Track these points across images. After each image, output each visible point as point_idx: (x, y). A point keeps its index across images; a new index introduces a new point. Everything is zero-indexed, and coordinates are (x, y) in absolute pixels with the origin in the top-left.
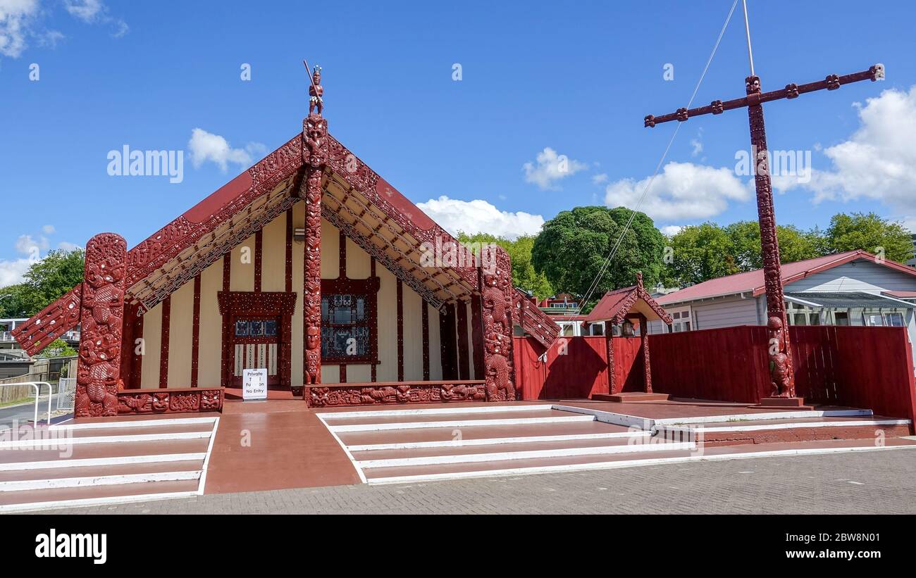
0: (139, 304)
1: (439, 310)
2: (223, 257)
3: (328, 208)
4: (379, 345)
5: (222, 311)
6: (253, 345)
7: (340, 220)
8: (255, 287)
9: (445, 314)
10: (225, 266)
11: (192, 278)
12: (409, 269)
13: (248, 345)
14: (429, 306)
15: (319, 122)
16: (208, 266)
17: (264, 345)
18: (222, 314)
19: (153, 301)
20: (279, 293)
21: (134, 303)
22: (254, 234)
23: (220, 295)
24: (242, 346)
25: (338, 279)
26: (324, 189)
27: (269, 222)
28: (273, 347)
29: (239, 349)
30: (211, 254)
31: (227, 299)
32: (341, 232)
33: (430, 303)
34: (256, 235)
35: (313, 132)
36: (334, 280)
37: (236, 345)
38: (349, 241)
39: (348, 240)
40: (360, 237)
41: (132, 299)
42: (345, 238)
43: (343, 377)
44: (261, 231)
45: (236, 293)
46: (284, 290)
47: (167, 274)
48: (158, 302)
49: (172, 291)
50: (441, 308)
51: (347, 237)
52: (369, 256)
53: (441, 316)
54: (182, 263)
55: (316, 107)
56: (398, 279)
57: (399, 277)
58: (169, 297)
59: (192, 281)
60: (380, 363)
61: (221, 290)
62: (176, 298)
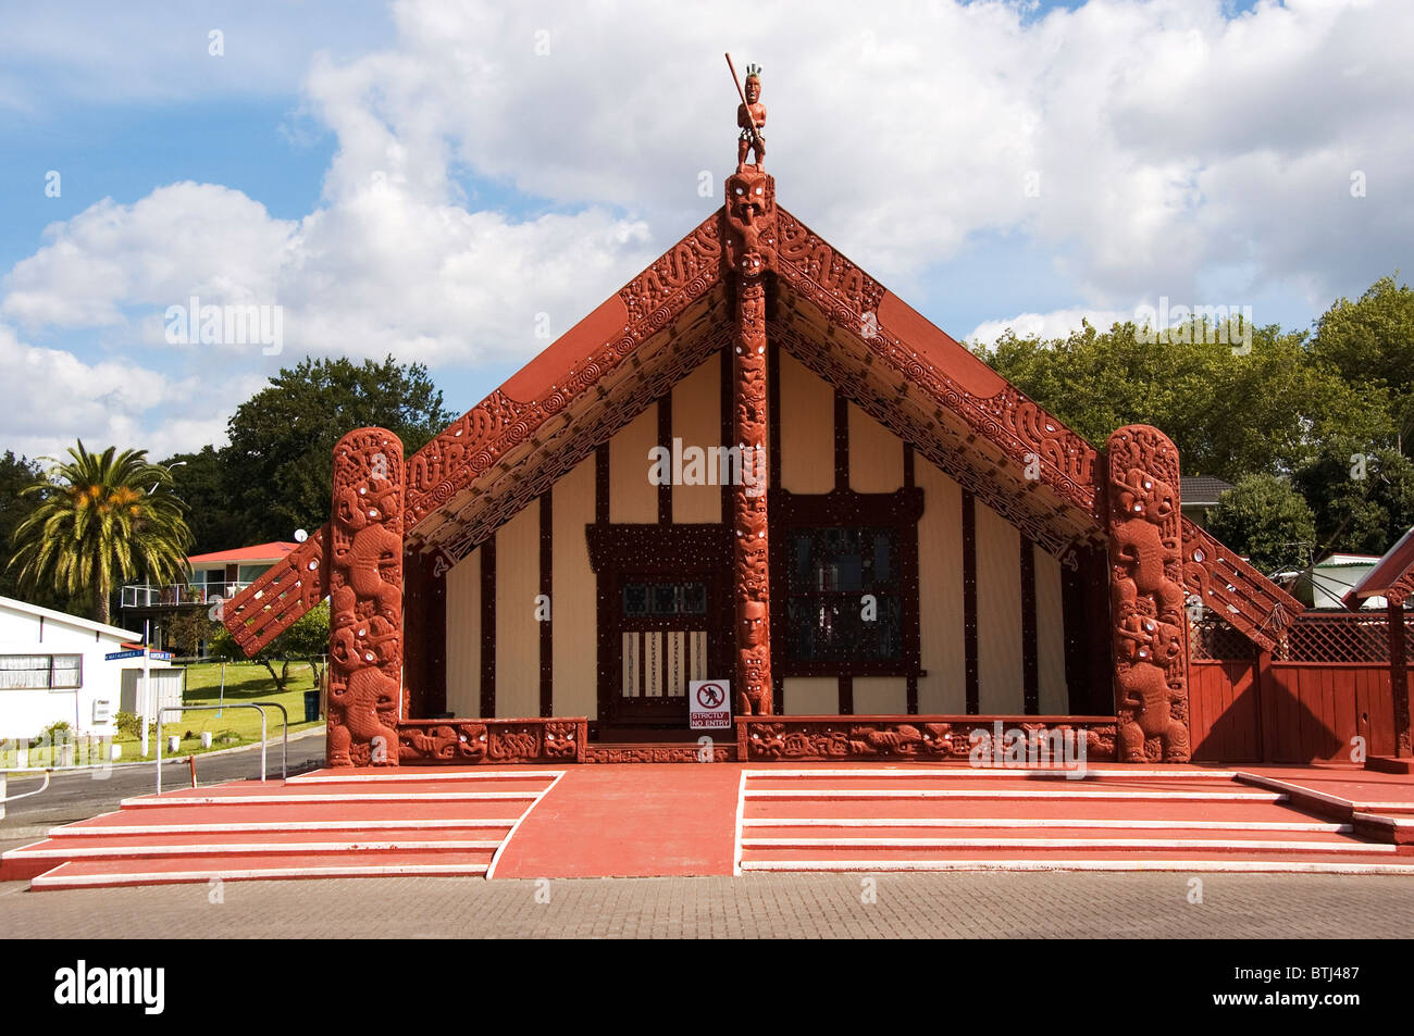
0: (437, 552)
1: (1061, 560)
2: (593, 456)
3: (808, 341)
4: (924, 636)
5: (595, 563)
6: (659, 635)
7: (833, 366)
8: (660, 514)
9: (1074, 569)
10: (598, 471)
11: (535, 497)
12: (987, 470)
13: (648, 635)
14: (1039, 552)
15: (757, 183)
16: (567, 472)
17: (681, 635)
18: (595, 570)
19: (461, 546)
20: (709, 526)
21: (426, 550)
22: (656, 403)
23: (591, 532)
24: (636, 636)
25: (833, 493)
26: (790, 307)
27: (685, 375)
28: (698, 637)
29: (630, 641)
30: (570, 448)
31: (605, 540)
32: (838, 392)
33: (1040, 543)
34: (659, 403)
35: (746, 206)
36: (826, 496)
37: (626, 636)
38: (854, 411)
39: (853, 409)
40: (878, 401)
41: (421, 545)
42: (846, 403)
43: (846, 703)
44: (669, 395)
45: (622, 526)
46: (717, 518)
47: (484, 495)
48: (473, 547)
49: (498, 525)
50: (1066, 555)
51: (850, 402)
52: (900, 442)
53: (1065, 571)
54: (511, 472)
55: (752, 152)
56: (964, 492)
57: (966, 485)
58: (493, 537)
59: (535, 505)
60: (925, 674)
61: (592, 519)
62: (503, 536)
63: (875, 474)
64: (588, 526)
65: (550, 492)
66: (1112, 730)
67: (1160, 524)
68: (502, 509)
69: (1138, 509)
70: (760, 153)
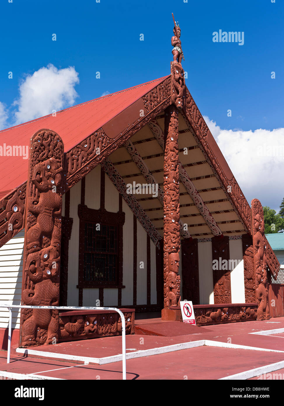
1: (156, 245)
33: (152, 238)
35: (180, 78)
36: (98, 210)
39: (107, 177)
51: (106, 174)
52: (118, 193)
56: (134, 216)
57: (135, 214)
60: (124, 287)
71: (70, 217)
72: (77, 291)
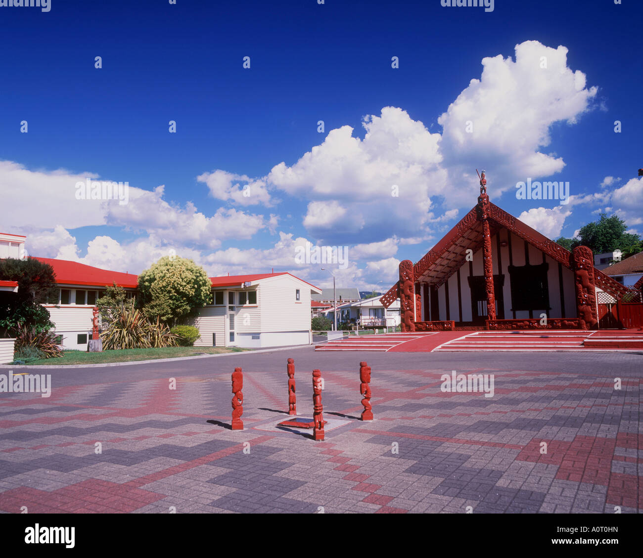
0: (436, 285)
4: (550, 299)
5: (470, 285)
11: (456, 271)
18: (470, 287)
19: (440, 283)
20: (496, 275)
24: (481, 302)
29: (479, 303)
31: (472, 280)
32: (525, 241)
35: (482, 203)
36: (524, 266)
45: (476, 276)
46: (498, 274)
48: (443, 283)
49: (448, 278)
52: (541, 252)
54: (445, 266)
55: (483, 191)
56: (559, 264)
58: (447, 281)
59: (456, 273)
60: (551, 309)
61: (469, 276)
62: (450, 281)
63: (535, 261)
64: (468, 277)
65: (459, 270)
66: (577, 321)
67: (587, 270)
68: (448, 275)
69: (581, 267)
70: (485, 191)
71: (503, 273)
72: (512, 313)
